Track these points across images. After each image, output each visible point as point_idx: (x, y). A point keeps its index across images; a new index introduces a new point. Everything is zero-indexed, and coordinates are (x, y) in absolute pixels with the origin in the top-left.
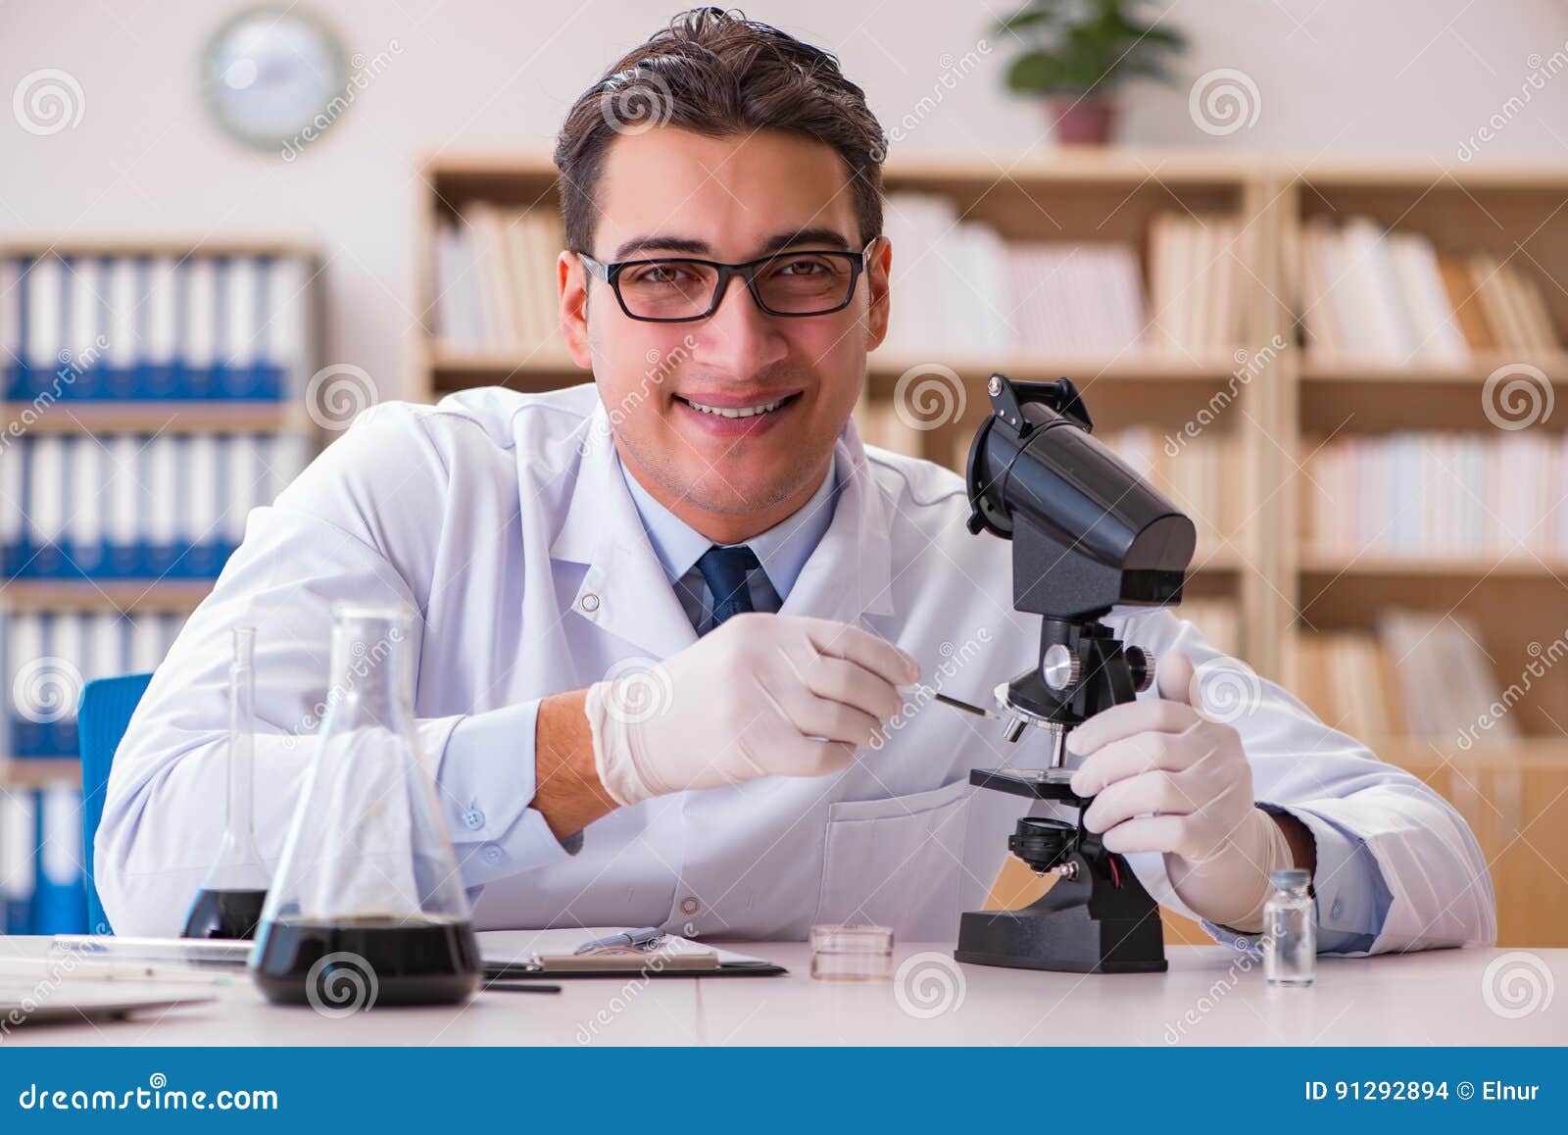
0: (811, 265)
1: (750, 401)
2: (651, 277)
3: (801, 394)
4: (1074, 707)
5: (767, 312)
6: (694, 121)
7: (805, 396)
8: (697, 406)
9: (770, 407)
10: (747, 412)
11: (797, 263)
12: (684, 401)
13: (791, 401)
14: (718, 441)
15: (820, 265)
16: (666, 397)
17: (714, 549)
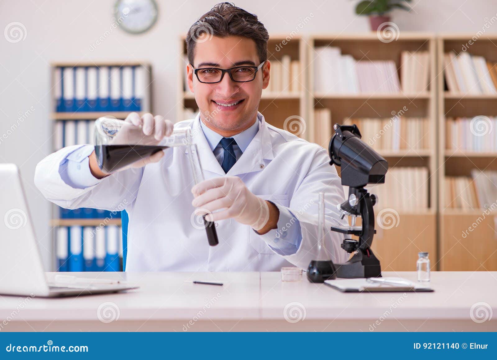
0: (246, 69)
1: (230, 103)
2: (206, 72)
3: (244, 100)
4: (357, 210)
5: (234, 81)
6: (217, 34)
7: (245, 100)
8: (218, 103)
9: (235, 104)
10: (229, 105)
11: (242, 69)
12: (214, 102)
13: (241, 102)
14: (223, 112)
15: (247, 69)
16: (210, 100)
17: (224, 138)
